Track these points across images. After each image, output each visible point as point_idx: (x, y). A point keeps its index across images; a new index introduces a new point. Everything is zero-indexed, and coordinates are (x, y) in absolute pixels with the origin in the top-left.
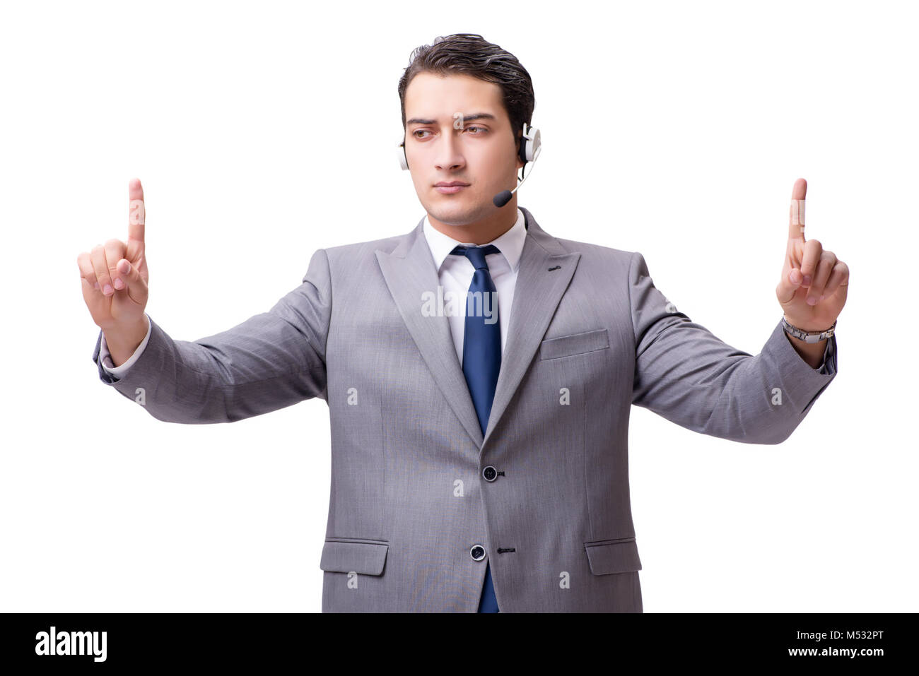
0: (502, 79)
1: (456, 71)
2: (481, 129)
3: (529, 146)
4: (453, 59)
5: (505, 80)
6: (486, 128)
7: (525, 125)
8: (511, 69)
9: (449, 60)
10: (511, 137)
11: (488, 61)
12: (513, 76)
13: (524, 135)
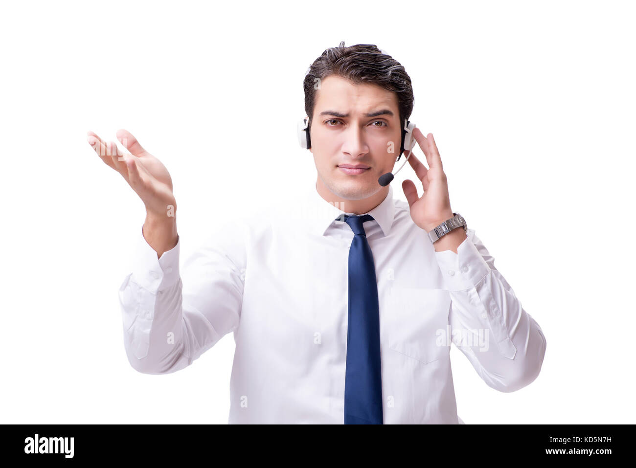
0: (398, 89)
3: (408, 137)
5: (400, 90)
6: (386, 122)
7: (406, 121)
8: (402, 79)
13: (406, 129)
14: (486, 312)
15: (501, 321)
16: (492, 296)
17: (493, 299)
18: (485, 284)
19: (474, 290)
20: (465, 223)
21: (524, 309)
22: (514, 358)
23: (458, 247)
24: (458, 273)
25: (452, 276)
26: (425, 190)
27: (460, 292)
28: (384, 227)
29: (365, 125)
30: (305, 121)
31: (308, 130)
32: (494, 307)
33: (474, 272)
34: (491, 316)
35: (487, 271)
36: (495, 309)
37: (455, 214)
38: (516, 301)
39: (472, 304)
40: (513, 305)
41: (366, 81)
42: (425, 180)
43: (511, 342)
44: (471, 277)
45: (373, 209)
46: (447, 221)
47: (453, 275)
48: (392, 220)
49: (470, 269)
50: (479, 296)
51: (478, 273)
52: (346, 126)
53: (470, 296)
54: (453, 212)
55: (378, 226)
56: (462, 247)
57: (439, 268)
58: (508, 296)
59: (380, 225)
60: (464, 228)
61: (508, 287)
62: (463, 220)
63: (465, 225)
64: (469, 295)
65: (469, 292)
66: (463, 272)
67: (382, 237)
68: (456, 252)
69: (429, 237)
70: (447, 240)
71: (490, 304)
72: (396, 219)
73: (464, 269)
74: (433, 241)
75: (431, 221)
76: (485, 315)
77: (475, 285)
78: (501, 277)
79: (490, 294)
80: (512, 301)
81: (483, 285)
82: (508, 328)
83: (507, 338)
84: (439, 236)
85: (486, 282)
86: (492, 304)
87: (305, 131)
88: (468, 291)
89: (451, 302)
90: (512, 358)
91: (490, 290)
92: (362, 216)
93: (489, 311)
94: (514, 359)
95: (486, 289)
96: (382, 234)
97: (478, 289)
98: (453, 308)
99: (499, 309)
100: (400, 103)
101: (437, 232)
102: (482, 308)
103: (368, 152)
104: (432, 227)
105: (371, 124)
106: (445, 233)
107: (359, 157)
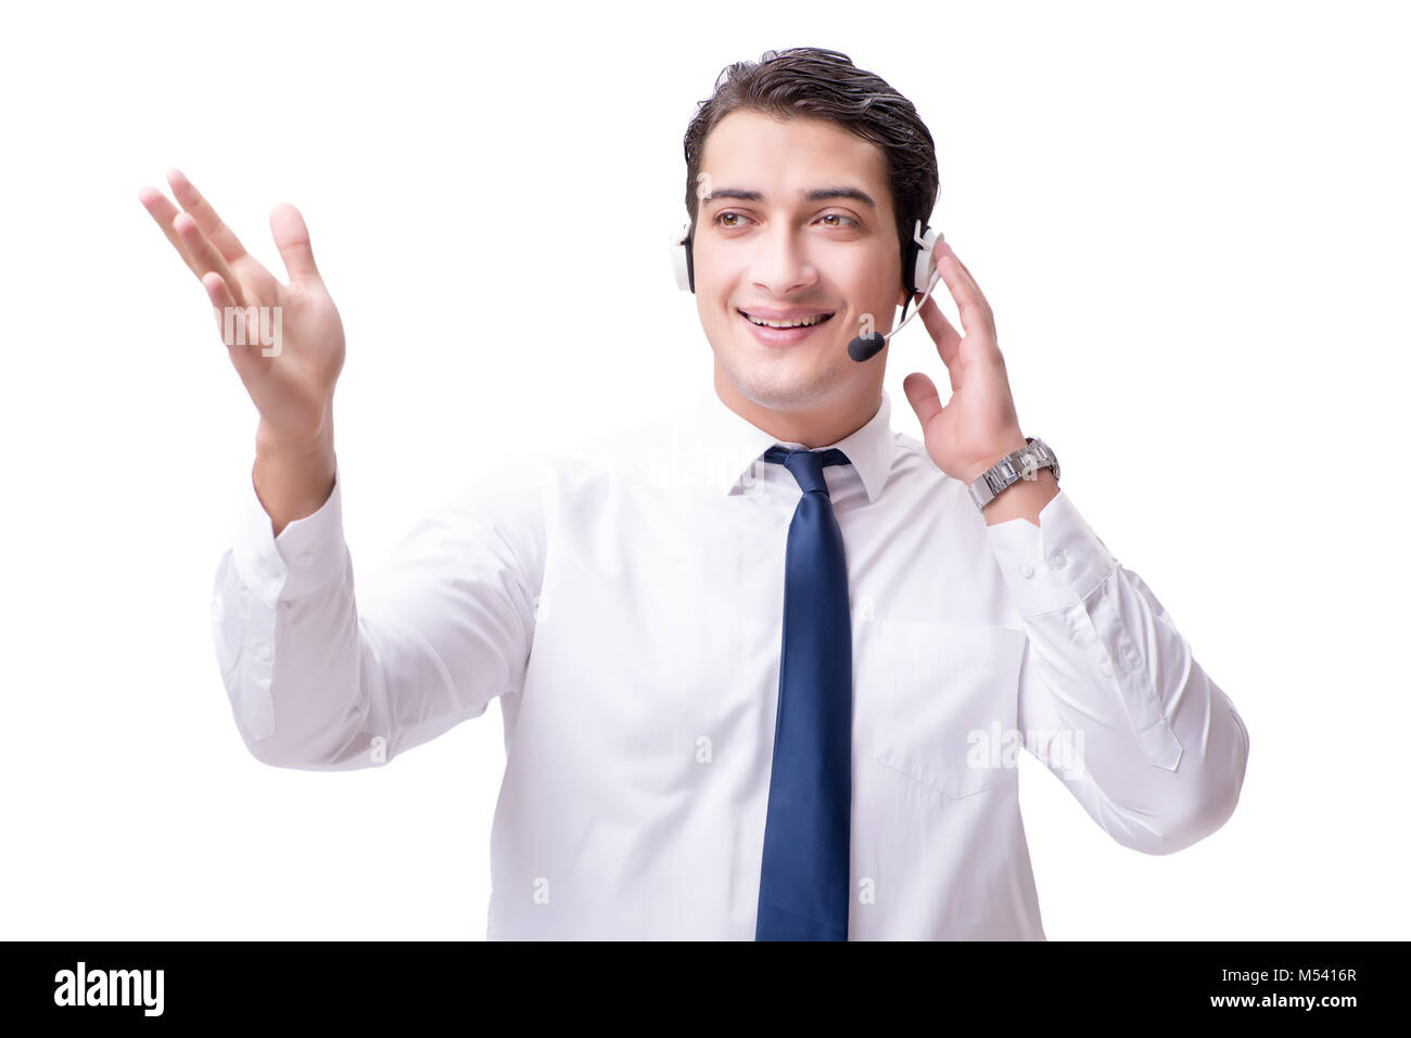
0: (890, 138)
1: (808, 112)
2: (848, 218)
3: (923, 259)
4: (804, 91)
5: (894, 141)
6: (856, 218)
7: (919, 224)
8: (903, 123)
9: (797, 90)
10: (895, 245)
11: (867, 102)
12: (909, 136)
13: (917, 238)
14: (1109, 658)
15: (1144, 681)
16: (1121, 624)
17: (1124, 632)
18: (1104, 598)
19: (1081, 608)
20: (1055, 460)
21: (1196, 659)
22: (1177, 768)
23: (1039, 512)
24: (1042, 570)
25: (1028, 578)
26: (956, 386)
27: (1048, 617)
28: (871, 483)
29: (804, 222)
32: (1128, 648)
33: (1078, 569)
34: (1122, 669)
35: (1109, 569)
36: (1131, 654)
37: (1029, 441)
38: (1176, 640)
39: (1078, 643)
40: (1171, 649)
41: (806, 111)
42: (955, 364)
43: (1169, 729)
44: (1073, 579)
45: (846, 437)
46: (1011, 456)
47: (1031, 576)
48: (887, 472)
49: (1070, 561)
50: (1093, 623)
51: (1089, 569)
52: (760, 226)
53: (1073, 624)
54: (1026, 437)
55: (857, 479)
56: (1049, 512)
57: (997, 563)
58: (1158, 628)
59: (863, 478)
60: (1052, 471)
61: (1158, 609)
62: (1050, 453)
63: (1053, 463)
64: (1068, 623)
65: (1069, 615)
66: (1055, 569)
67: (863, 506)
68: (1037, 522)
69: (972, 494)
70: (1012, 498)
71: (1117, 640)
72: (895, 471)
73: (1057, 559)
74: (982, 502)
75: (976, 457)
76: (1108, 666)
77: (1082, 597)
78: (1142, 585)
79: (1117, 620)
80: (1168, 639)
81: (1100, 596)
82: (1161, 699)
83: (1158, 721)
84: (995, 491)
85: (1107, 593)
86: (1123, 641)
87: (683, 247)
88: (1066, 611)
89: (1028, 641)
90: (1174, 769)
91: (1117, 612)
92: (823, 453)
93: (1116, 658)
94: (1176, 771)
95: (1108, 608)
96: (863, 498)
97: (1091, 607)
98: (1033, 656)
99: (1139, 653)
101: (989, 482)
102: (1101, 650)
103: (814, 281)
104: (978, 470)
105: (817, 222)
106: (1009, 483)
107: (794, 292)
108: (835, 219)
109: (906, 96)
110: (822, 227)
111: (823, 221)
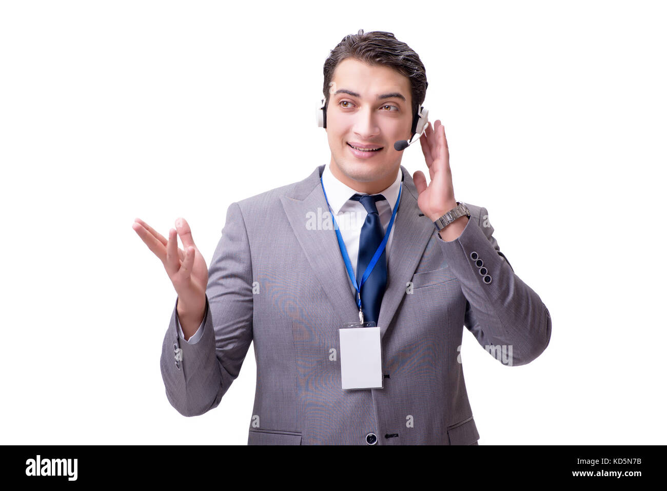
2: (394, 107)
3: (420, 122)
4: (379, 54)
5: (411, 73)
6: (397, 106)
7: (420, 106)
9: (377, 54)
11: (402, 56)
13: (419, 114)
26: (432, 179)
29: (377, 108)
30: (323, 101)
31: (325, 109)
37: (458, 203)
41: (380, 63)
45: (384, 190)
46: (451, 211)
52: (358, 108)
54: (457, 201)
55: (389, 206)
60: (468, 217)
62: (466, 209)
70: (452, 229)
75: (436, 211)
84: (444, 225)
87: (322, 110)
92: (375, 196)
100: (413, 88)
101: (442, 221)
103: (378, 134)
104: (438, 216)
105: (381, 108)
106: (450, 222)
107: (370, 138)
108: (389, 107)
109: (416, 52)
110: (383, 110)
111: (384, 108)
